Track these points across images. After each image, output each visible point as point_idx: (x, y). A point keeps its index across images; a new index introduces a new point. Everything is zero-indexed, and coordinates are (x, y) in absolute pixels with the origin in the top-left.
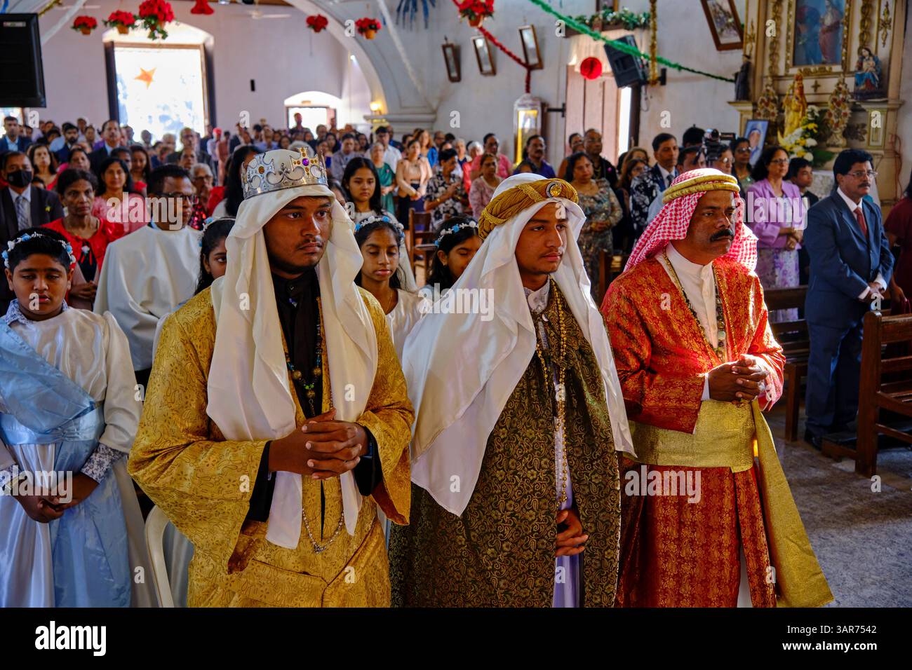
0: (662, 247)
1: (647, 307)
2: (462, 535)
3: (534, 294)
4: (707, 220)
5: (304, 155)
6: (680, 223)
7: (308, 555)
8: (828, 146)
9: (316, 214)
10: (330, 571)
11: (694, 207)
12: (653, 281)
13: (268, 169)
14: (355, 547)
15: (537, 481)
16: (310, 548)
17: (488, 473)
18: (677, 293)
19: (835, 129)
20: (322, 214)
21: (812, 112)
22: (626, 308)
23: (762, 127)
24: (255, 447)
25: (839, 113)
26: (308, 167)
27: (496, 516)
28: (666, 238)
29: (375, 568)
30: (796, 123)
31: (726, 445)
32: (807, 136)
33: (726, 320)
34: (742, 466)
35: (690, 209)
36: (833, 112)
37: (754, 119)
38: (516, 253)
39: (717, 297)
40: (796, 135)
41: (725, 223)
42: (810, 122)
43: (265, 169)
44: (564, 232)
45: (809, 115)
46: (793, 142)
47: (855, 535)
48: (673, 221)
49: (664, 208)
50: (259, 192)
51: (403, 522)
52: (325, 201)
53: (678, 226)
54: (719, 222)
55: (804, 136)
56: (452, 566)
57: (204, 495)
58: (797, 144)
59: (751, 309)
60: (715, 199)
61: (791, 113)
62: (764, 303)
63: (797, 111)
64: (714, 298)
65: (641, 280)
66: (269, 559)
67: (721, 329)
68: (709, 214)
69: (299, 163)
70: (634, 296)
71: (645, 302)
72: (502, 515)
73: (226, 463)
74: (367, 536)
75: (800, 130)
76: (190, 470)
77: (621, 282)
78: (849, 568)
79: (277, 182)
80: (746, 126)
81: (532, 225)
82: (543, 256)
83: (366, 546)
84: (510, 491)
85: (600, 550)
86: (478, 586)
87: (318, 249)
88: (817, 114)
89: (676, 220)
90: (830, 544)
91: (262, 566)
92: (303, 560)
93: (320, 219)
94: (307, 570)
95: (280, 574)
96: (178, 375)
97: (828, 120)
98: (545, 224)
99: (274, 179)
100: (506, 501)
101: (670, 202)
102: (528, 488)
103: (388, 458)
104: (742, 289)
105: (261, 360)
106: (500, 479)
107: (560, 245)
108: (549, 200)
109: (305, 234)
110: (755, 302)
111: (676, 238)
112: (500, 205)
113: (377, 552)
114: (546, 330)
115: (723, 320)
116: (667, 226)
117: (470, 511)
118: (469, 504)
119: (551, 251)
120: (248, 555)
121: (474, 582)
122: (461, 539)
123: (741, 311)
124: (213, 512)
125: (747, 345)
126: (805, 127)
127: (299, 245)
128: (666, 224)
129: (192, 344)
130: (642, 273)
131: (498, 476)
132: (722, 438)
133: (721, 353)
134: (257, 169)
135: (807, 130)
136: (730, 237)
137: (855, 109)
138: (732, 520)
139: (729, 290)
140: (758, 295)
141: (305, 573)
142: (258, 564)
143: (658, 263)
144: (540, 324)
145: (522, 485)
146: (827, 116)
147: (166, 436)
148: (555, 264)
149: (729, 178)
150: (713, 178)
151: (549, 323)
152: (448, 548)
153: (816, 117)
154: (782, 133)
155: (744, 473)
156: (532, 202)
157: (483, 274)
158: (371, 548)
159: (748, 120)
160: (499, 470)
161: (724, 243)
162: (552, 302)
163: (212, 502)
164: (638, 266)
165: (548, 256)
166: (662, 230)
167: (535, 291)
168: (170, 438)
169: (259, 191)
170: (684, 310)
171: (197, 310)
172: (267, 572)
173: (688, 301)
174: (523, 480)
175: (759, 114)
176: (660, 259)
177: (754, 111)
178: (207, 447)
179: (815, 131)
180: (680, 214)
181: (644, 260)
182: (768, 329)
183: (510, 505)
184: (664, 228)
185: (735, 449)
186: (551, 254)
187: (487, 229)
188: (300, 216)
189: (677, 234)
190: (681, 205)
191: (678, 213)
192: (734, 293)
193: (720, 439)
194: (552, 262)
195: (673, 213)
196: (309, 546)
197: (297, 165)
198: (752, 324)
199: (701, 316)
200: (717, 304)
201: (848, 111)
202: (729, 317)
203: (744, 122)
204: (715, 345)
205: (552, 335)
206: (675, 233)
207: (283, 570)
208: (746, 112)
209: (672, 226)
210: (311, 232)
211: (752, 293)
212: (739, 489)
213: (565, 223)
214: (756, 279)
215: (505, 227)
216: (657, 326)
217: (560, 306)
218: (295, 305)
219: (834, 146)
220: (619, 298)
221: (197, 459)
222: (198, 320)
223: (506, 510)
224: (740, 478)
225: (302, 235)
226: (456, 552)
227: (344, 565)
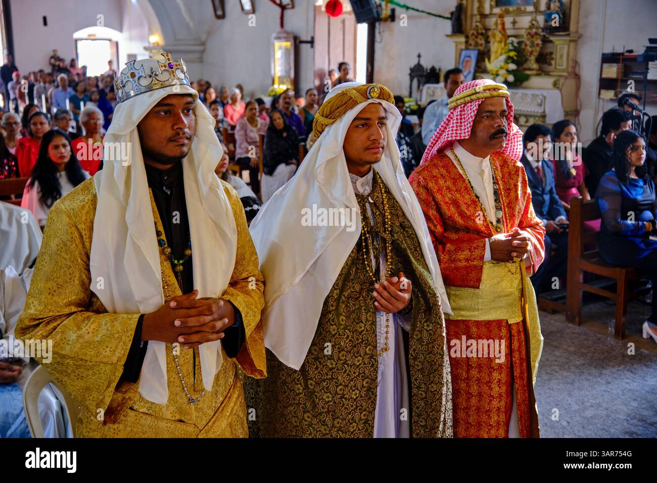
0: (450, 145)
1: (441, 194)
2: (301, 385)
3: (360, 180)
4: (486, 122)
5: (169, 60)
6: (465, 125)
7: (184, 406)
8: (525, 69)
9: (183, 112)
10: (202, 419)
11: (476, 112)
12: (444, 172)
13: (139, 73)
14: (221, 399)
15: (364, 332)
16: (185, 400)
17: (323, 328)
18: (464, 181)
19: (530, 56)
20: (188, 111)
21: (512, 43)
22: (424, 195)
23: (473, 54)
24: (130, 319)
25: (532, 43)
26: (173, 70)
27: (332, 364)
28: (454, 138)
29: (238, 416)
30: (499, 51)
31: (504, 302)
32: (509, 61)
33: (502, 202)
34: (515, 319)
35: (473, 114)
36: (528, 43)
37: (467, 49)
38: (344, 147)
39: (494, 183)
40: (501, 61)
41: (500, 124)
42: (511, 50)
43: (136, 74)
44: (384, 128)
45: (510, 45)
46: (499, 67)
47: (573, 370)
48: (459, 124)
49: (449, 113)
50: (132, 95)
51: (262, 376)
52: (190, 99)
53: (463, 128)
54: (495, 123)
55: (506, 62)
56: (291, 412)
57: (84, 357)
58: (502, 68)
59: (519, 192)
60: (492, 105)
61: (496, 44)
62: (528, 188)
63: (500, 42)
64: (492, 184)
65: (435, 172)
66: (151, 411)
67: (498, 208)
68: (487, 117)
69: (165, 66)
70: (431, 185)
71: (440, 190)
72: (337, 364)
73: (105, 331)
74: (230, 389)
75: (504, 57)
76: (73, 336)
77: (419, 173)
78: (572, 396)
79: (147, 84)
80: (460, 55)
81: (357, 123)
82: (367, 149)
83: (230, 397)
84: (342, 344)
85: (425, 384)
86: (313, 428)
87: (186, 141)
88: (516, 45)
89: (461, 123)
90: (555, 378)
91: (144, 417)
92: (180, 410)
93: (187, 115)
94: (183, 419)
95: (160, 423)
96: (63, 254)
97: (524, 49)
98: (368, 122)
99: (145, 82)
100: (340, 352)
101: (455, 108)
102: (358, 339)
103: (250, 323)
104: (512, 177)
105: (132, 239)
106: (333, 333)
107: (381, 138)
108: (370, 101)
109: (176, 127)
110: (522, 187)
111: (462, 138)
112: (329, 108)
113: (239, 403)
114: (372, 210)
115: (500, 202)
116: (455, 128)
117: (308, 362)
118: (307, 356)
119: (374, 143)
120: (121, 410)
121: (310, 425)
122: (299, 388)
123: (513, 194)
124: (90, 372)
125: (517, 222)
126: (507, 55)
127: (171, 138)
128: (453, 127)
129: (76, 227)
130: (435, 166)
131: (331, 330)
132: (501, 297)
133: (499, 228)
134: (129, 75)
135: (509, 58)
136: (504, 134)
137: (545, 41)
138: (508, 361)
139: (502, 178)
140: (524, 181)
141: (181, 421)
142: (141, 415)
143: (448, 157)
144: (367, 205)
145: (353, 337)
146: (523, 46)
147: (50, 307)
148: (378, 155)
149: (501, 87)
150: (489, 87)
151: (375, 204)
152: (287, 397)
153: (515, 47)
154: (489, 59)
155: (518, 324)
156: (356, 103)
157: (317, 165)
158: (234, 399)
159: (462, 50)
160: (332, 325)
161: (501, 140)
162: (376, 187)
163: (90, 364)
164: (432, 160)
165: (372, 148)
166: (451, 132)
167: (362, 177)
168: (53, 308)
169: (132, 93)
170: (470, 195)
171: (81, 198)
172: (148, 422)
173: (472, 187)
174: (353, 333)
175: (471, 45)
176: (449, 153)
177: (467, 42)
178: (88, 318)
179: (515, 58)
180: (464, 118)
181: (435, 155)
182: (531, 208)
183: (343, 355)
184: (452, 130)
185: (511, 305)
186: (375, 147)
187: (320, 130)
188: (170, 113)
189: (463, 135)
190: (464, 111)
191: (463, 117)
192: (506, 180)
193: (500, 297)
194: (376, 153)
195: (459, 117)
196: (185, 398)
197: (164, 68)
198: (521, 204)
199: (483, 198)
200: (494, 189)
201: (539, 42)
202: (504, 200)
203: (458, 52)
204: (495, 223)
205: (377, 214)
206: (461, 134)
207: (163, 419)
208: (461, 43)
209: (459, 128)
210: (180, 126)
211: (520, 179)
212: (514, 336)
213: (385, 121)
214: (522, 169)
215: (334, 126)
216: (449, 209)
217: (383, 190)
218: (169, 193)
219: (530, 69)
220: (418, 186)
221: (79, 328)
222: (83, 207)
223: (339, 359)
224: (515, 328)
225: (173, 129)
226: (294, 399)
227: (213, 414)
